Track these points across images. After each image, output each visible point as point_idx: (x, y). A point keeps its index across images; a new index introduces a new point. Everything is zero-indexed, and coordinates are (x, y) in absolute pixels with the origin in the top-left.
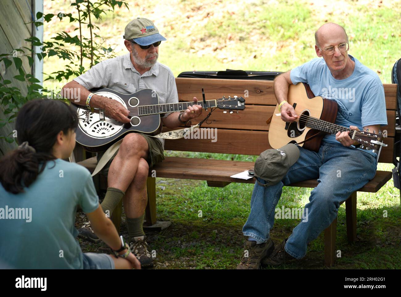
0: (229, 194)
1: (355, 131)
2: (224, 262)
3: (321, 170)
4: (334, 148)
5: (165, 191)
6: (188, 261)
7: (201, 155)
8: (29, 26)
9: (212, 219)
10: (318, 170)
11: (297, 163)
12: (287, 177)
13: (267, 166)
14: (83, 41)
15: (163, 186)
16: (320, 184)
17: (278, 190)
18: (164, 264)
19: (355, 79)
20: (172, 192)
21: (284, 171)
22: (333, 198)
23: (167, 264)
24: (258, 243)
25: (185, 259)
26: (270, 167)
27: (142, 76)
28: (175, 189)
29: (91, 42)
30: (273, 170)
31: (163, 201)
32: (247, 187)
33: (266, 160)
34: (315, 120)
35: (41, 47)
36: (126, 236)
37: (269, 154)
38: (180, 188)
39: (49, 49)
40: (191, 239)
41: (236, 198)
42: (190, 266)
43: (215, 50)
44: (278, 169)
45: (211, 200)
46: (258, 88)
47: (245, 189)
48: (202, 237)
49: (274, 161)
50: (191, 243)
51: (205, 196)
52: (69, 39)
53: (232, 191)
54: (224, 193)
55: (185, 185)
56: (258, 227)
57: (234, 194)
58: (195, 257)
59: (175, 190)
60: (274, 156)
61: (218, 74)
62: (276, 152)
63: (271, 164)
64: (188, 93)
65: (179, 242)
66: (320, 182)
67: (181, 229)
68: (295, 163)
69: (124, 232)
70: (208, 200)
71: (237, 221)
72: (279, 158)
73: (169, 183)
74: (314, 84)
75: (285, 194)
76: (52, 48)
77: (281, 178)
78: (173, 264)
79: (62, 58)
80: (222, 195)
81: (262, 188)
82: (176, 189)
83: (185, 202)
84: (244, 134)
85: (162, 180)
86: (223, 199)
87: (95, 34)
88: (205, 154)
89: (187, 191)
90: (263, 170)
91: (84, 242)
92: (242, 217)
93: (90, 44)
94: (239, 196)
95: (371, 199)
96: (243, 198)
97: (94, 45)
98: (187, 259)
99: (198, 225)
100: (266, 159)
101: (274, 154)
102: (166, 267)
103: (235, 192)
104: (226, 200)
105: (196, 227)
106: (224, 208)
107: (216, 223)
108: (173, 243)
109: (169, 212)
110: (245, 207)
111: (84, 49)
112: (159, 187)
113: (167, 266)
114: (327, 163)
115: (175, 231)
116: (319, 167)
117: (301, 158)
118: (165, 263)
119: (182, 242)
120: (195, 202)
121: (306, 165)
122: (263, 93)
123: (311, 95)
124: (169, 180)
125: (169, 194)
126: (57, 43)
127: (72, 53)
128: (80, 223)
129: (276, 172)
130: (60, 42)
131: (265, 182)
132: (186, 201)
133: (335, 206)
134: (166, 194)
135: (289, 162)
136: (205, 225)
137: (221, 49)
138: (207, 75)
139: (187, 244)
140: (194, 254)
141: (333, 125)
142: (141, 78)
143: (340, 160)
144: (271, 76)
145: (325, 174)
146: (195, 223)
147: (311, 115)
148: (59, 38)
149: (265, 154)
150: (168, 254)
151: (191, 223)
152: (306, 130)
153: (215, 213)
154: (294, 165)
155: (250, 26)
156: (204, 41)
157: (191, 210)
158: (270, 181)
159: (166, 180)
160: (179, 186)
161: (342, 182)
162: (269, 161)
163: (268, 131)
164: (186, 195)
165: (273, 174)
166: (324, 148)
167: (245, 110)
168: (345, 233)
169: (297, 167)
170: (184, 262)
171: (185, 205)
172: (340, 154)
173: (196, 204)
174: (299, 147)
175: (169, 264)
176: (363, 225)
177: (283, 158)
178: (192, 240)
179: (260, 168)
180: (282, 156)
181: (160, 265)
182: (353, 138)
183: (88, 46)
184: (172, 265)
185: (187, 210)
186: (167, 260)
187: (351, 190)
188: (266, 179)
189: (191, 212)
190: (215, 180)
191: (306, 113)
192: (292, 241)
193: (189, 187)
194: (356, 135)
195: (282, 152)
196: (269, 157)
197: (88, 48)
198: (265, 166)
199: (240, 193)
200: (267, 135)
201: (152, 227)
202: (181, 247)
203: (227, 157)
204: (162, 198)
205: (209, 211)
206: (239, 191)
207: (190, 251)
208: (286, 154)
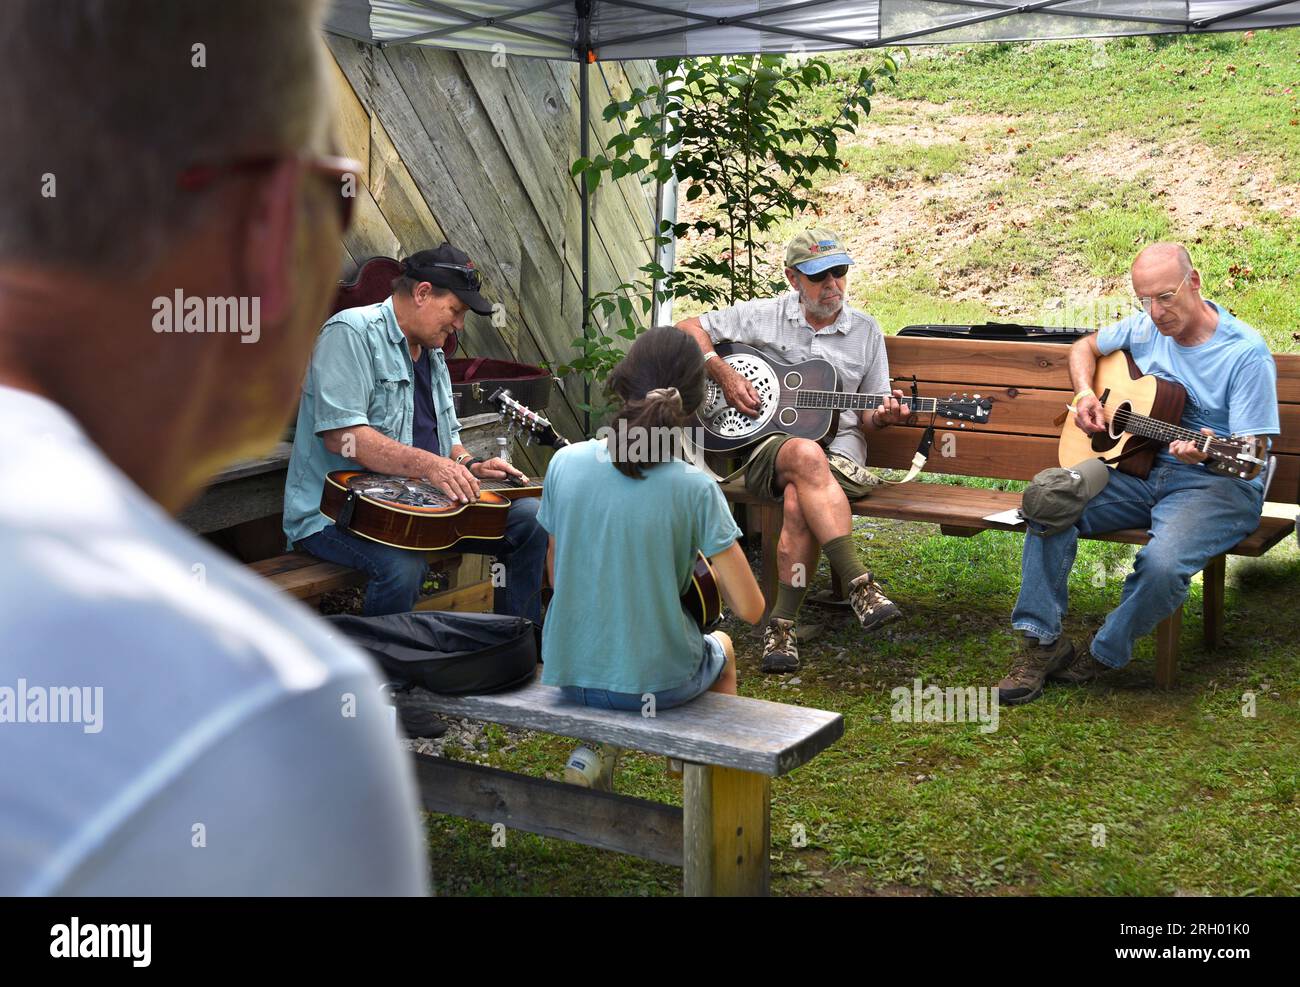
0: (989, 551)
1: (1209, 438)
2: (967, 672)
3: (1155, 514)
4: (1180, 472)
7: (943, 479)
8: (651, 244)
9: (953, 596)
10: (1150, 513)
11: (1102, 494)
12: (1085, 518)
13: (1043, 499)
14: (737, 270)
16: (1152, 541)
19: (1216, 347)
20: (884, 543)
21: (1078, 507)
22: (1179, 566)
23: (864, 670)
24: (1042, 642)
26: (1049, 499)
27: (818, 333)
28: (891, 539)
29: (749, 270)
30: (1055, 504)
33: (1044, 487)
34: (1140, 418)
35: (666, 280)
37: (1049, 477)
38: (900, 538)
39: (677, 284)
41: (1001, 559)
42: (905, 675)
43: (986, 291)
44: (1065, 502)
45: (955, 561)
46: (1043, 357)
48: (932, 626)
49: (1057, 488)
50: (911, 635)
51: (944, 552)
52: (712, 268)
53: (994, 545)
54: (980, 549)
55: (910, 531)
56: (1038, 612)
57: (998, 552)
59: (892, 541)
60: (1058, 480)
61: (970, 331)
62: (1061, 473)
63: (1052, 493)
65: (890, 633)
66: (1152, 536)
68: (1100, 493)
70: (950, 561)
71: (1001, 601)
72: (1068, 482)
73: (882, 528)
74: (1143, 355)
75: (1095, 556)
76: (684, 283)
77: (1075, 518)
79: (699, 300)
80: (977, 552)
81: (1037, 539)
82: (894, 539)
83: (907, 563)
84: (1013, 443)
86: (976, 560)
87: (757, 258)
89: (913, 544)
90: (1038, 506)
92: (1011, 594)
93: (748, 276)
94: (1008, 556)
97: (755, 278)
98: (901, 662)
99: (928, 604)
100: (1043, 485)
101: (1058, 477)
103: (1000, 549)
104: (983, 562)
105: (923, 607)
106: (977, 577)
107: (961, 603)
111: (737, 284)
114: (1165, 499)
116: (1151, 507)
117: (1110, 485)
119: (894, 633)
120: (925, 563)
121: (1120, 499)
122: (1051, 367)
123: (1136, 373)
125: (880, 547)
126: (692, 274)
127: (715, 291)
129: (1062, 508)
130: (698, 271)
131: (1044, 528)
132: (909, 561)
133: (1181, 581)
134: (874, 547)
135: (1088, 492)
136: (940, 606)
137: (997, 290)
138: (951, 333)
140: (914, 655)
141: (1172, 427)
142: (817, 336)
143: (1190, 496)
144: (1071, 337)
145: (1162, 522)
146: (923, 600)
147: (1133, 410)
148: (696, 265)
149: (1042, 478)
150: (867, 651)
151: (914, 600)
152: (1125, 437)
153: (961, 584)
154: (1096, 497)
155: (1052, 249)
156: (966, 275)
157: (918, 577)
158: (1052, 526)
161: (1196, 538)
162: (1048, 489)
163: (1059, 437)
164: (911, 550)
165: (1058, 512)
166: (1161, 471)
167: (1018, 397)
168: (1201, 630)
169: (1102, 502)
172: (1192, 483)
173: (928, 566)
174: (1109, 468)
177: (1075, 483)
179: (1032, 502)
180: (1073, 479)
182: (1204, 450)
183: (744, 280)
185: (909, 577)
186: (863, 662)
187: (1213, 551)
188: (1044, 522)
189: (917, 580)
190: (955, 523)
191: (1126, 407)
192: (1103, 638)
193: (918, 537)
194: (1210, 445)
195: (1075, 472)
196: (1049, 481)
197: (743, 283)
198: (1040, 498)
199: (1010, 551)
200: (1058, 445)
201: (843, 603)
202: (892, 640)
203: (991, 485)
204: (866, 553)
205: (950, 580)
206: (1008, 546)
207: (908, 648)
208: (1081, 476)
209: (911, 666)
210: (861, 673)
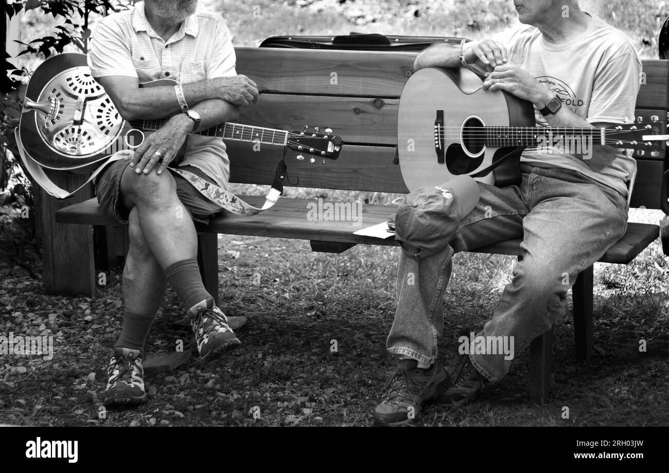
0: (358, 266)
2: (342, 393)
3: (526, 224)
4: (549, 179)
5: (239, 259)
6: (275, 391)
9: (324, 314)
10: (521, 223)
13: (417, 220)
15: (237, 250)
17: (444, 261)
18: (230, 396)
20: (250, 262)
22: (556, 284)
23: (236, 396)
24: (420, 366)
25: (270, 387)
26: (422, 221)
27: (168, 43)
28: (258, 257)
30: (428, 226)
31: (234, 279)
32: (392, 253)
33: (416, 209)
36: (162, 343)
37: (421, 197)
38: (267, 255)
40: (283, 350)
41: (370, 274)
42: (278, 400)
44: (438, 223)
45: (324, 277)
46: (408, 67)
47: (388, 256)
48: (303, 345)
49: (430, 209)
50: (282, 357)
51: (312, 269)
53: (362, 260)
54: (348, 264)
55: (277, 249)
56: (415, 335)
57: (367, 266)
58: (288, 383)
59: (258, 259)
60: (430, 200)
61: (334, 42)
63: (425, 215)
64: (277, 77)
65: (260, 356)
67: (265, 330)
69: (159, 335)
70: (319, 277)
71: (371, 317)
73: (249, 245)
77: (448, 239)
78: (247, 397)
80: (345, 267)
82: (261, 257)
83: (275, 281)
84: (380, 154)
85: (234, 239)
86: (345, 275)
88: (317, 192)
89: (280, 261)
90: (411, 228)
91: (85, 354)
92: (381, 309)
94: (377, 270)
95: (622, 277)
96: (383, 273)
98: (274, 386)
99: (297, 323)
100: (416, 207)
101: (430, 197)
102: (233, 401)
103: (368, 263)
104: (353, 277)
105: (293, 327)
106: (347, 293)
107: (331, 320)
108: (249, 357)
109: (244, 300)
110: (386, 290)
112: (228, 252)
113: (235, 400)
115: (253, 335)
116: (523, 217)
118: (232, 395)
119: (264, 356)
120: (293, 281)
121: (494, 213)
124: (247, 239)
125: (246, 265)
128: (79, 317)
129: (436, 230)
131: (417, 250)
132: (277, 279)
134: (240, 265)
136: (310, 325)
138: (314, 44)
139: (274, 360)
140: (287, 378)
142: (167, 47)
143: (560, 204)
145: (534, 234)
146: (295, 319)
150: (238, 377)
151: (284, 319)
153: (331, 301)
157: (287, 295)
159: (242, 240)
160: (266, 252)
161: (569, 251)
162: (421, 210)
164: (278, 267)
165: (430, 235)
166: (531, 178)
167: (385, 108)
168: (572, 339)
170: (267, 391)
171: (275, 286)
172: (561, 190)
173: (297, 284)
175: (239, 396)
176: (606, 325)
177: (448, 203)
178: (283, 352)
179: (406, 223)
180: (445, 199)
181: (222, 397)
184: (244, 398)
185: (277, 296)
186: (235, 389)
189: (285, 298)
190: (325, 239)
193: (285, 254)
195: (445, 191)
199: (379, 265)
202: (263, 364)
203: (356, 197)
204: (232, 272)
205: (320, 297)
206: (377, 260)
207: (279, 371)
208: (453, 195)
209: (284, 389)
210: (232, 400)
